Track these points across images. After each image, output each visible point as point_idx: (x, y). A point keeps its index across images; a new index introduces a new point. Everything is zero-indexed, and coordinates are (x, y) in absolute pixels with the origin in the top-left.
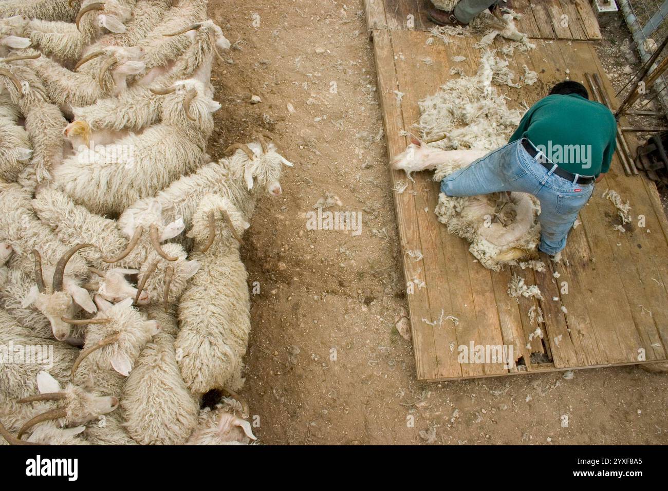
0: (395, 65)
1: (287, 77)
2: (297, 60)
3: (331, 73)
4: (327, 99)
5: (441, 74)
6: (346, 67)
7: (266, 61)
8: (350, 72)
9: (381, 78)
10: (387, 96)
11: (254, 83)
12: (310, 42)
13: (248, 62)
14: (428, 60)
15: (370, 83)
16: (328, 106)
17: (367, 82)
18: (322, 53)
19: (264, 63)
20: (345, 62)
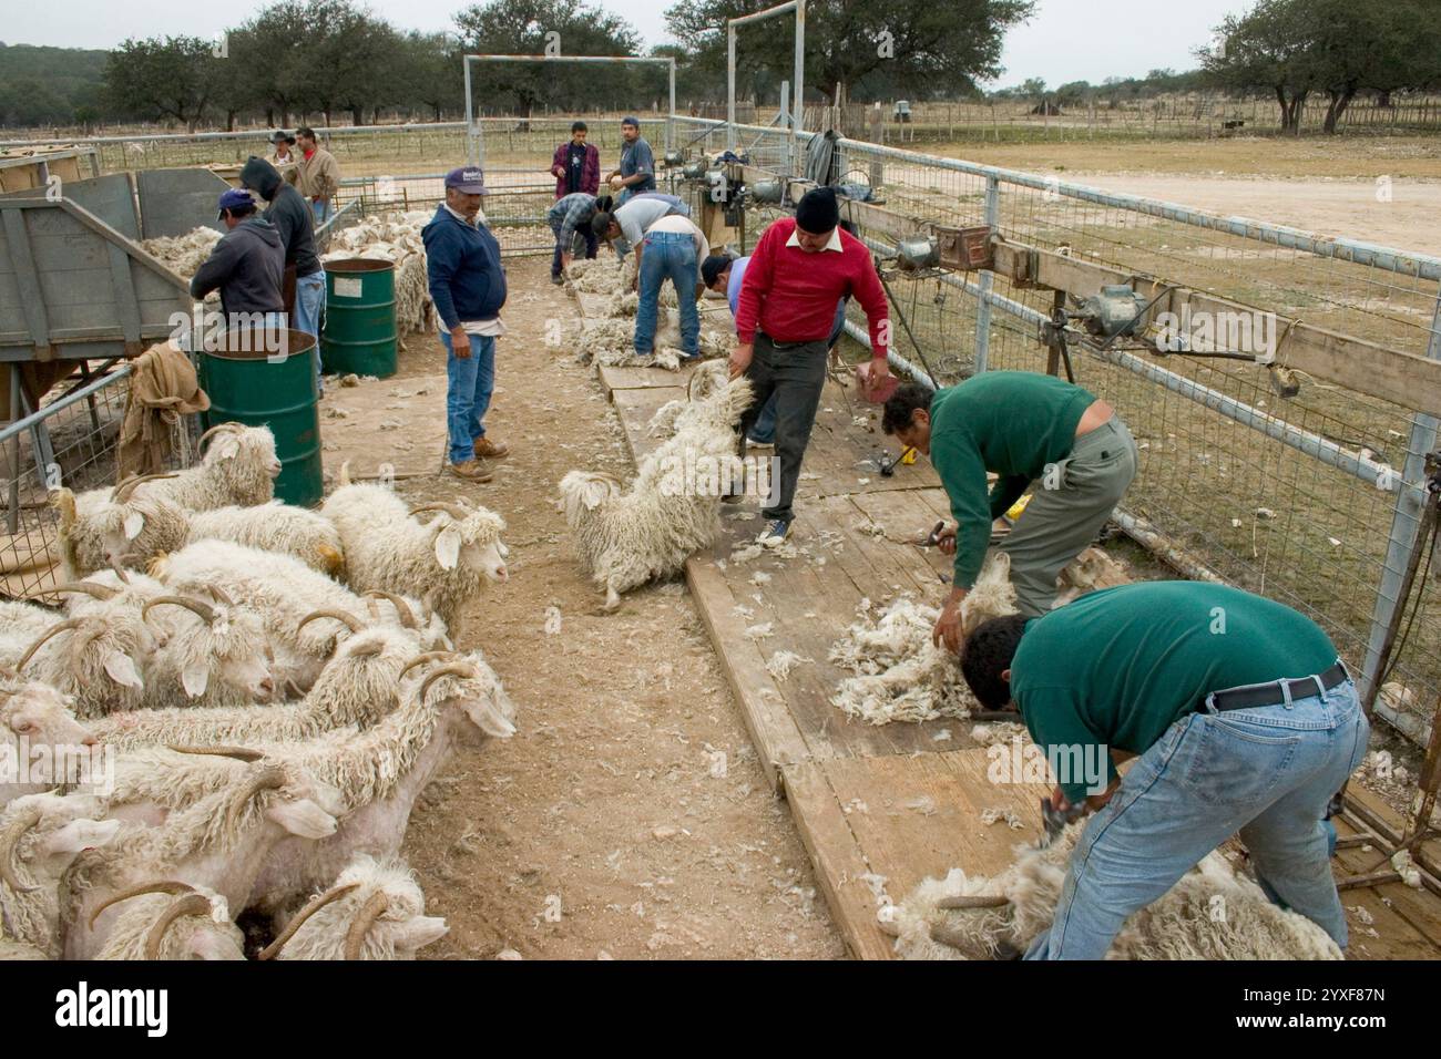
0: (849, 825)
1: (590, 897)
2: (611, 858)
3: (698, 877)
4: (699, 928)
5: (963, 828)
6: (733, 860)
7: (535, 867)
8: (745, 868)
9: (824, 856)
10: (847, 890)
11: (508, 919)
12: (640, 821)
13: (491, 874)
14: (926, 802)
15: (798, 883)
16: (705, 945)
17: (789, 883)
18: (671, 837)
19: (533, 873)
20: (728, 850)
